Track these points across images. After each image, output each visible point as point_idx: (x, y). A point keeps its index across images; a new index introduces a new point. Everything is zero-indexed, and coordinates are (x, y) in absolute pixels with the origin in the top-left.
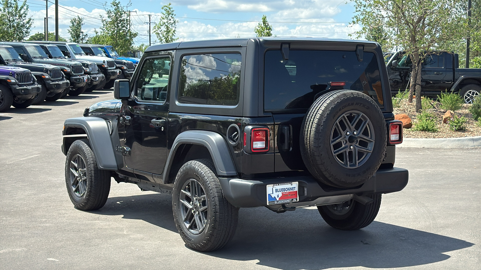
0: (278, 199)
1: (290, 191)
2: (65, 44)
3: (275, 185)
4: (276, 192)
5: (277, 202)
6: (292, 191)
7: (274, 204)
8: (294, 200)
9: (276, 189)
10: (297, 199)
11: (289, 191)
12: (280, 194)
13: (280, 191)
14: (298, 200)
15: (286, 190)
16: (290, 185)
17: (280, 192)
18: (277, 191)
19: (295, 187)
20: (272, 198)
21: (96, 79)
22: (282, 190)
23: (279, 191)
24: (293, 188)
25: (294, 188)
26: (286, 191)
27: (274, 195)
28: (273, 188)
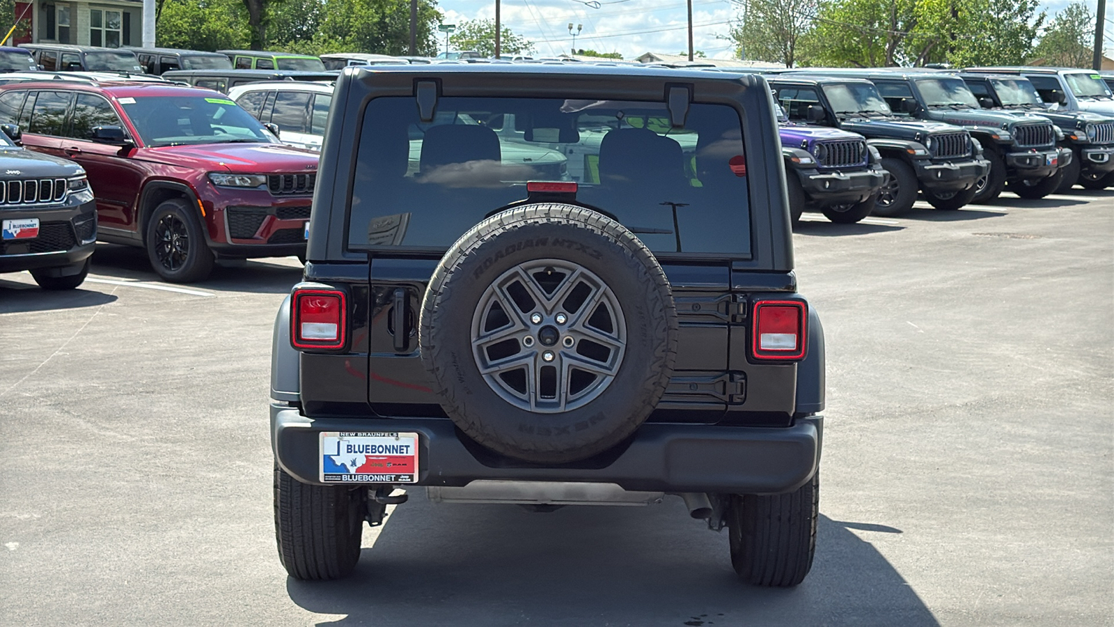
0: (353, 470)
1: (391, 454)
2: (1056, 74)
3: (347, 434)
4: (348, 452)
5: (351, 478)
6: (399, 454)
7: (341, 480)
8: (402, 477)
9: (348, 446)
10: (411, 477)
11: (388, 454)
12: (361, 460)
13: (361, 450)
14: (416, 480)
15: (381, 449)
16: (394, 438)
17: (361, 452)
18: (350, 449)
19: (407, 447)
20: (337, 466)
21: (1102, 159)
22: (367, 449)
23: (357, 450)
24: (400, 446)
25: (405, 448)
26: (380, 452)
27: (343, 459)
28: (339, 443)
